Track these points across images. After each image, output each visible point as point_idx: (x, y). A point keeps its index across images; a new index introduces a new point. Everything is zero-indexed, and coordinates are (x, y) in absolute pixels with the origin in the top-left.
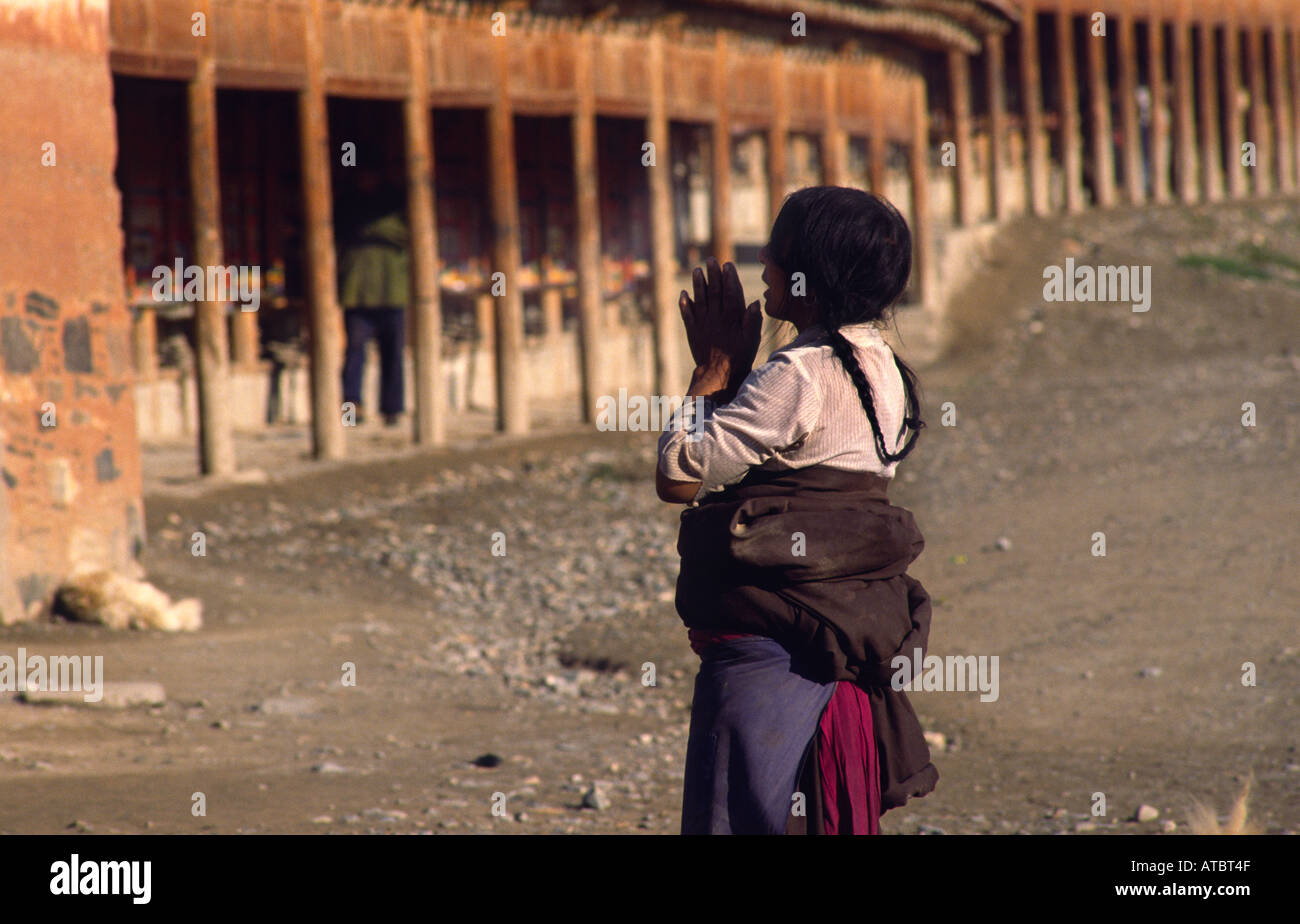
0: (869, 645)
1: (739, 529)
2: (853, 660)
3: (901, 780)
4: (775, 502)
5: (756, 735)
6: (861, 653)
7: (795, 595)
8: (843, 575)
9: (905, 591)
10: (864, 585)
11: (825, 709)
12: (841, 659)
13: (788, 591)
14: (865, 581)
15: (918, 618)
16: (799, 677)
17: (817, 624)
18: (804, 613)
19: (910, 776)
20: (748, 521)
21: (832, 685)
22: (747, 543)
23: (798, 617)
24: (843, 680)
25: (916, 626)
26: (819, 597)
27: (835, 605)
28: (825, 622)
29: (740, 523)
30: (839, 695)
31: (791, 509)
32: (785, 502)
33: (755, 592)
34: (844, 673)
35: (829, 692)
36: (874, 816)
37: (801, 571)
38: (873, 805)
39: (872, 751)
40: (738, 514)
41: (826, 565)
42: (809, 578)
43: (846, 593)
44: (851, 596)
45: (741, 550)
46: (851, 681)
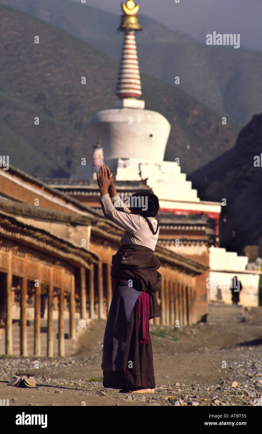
0: (149, 283)
1: (124, 258)
2: (146, 286)
3: (154, 313)
4: (131, 253)
5: (126, 300)
6: (148, 285)
7: (135, 272)
8: (144, 268)
9: (157, 274)
10: (149, 271)
11: (140, 296)
12: (144, 285)
13: (134, 271)
14: (149, 270)
15: (159, 279)
16: (135, 290)
17: (139, 278)
18: (136, 276)
19: (156, 313)
20: (125, 257)
21: (141, 292)
22: (125, 261)
23: (135, 276)
24: (144, 291)
25: (159, 280)
26: (140, 272)
27: (143, 274)
28: (141, 278)
29: (124, 257)
30: (143, 294)
31: (134, 254)
32: (133, 253)
33: (127, 271)
34: (144, 289)
35: (140, 293)
36: (148, 319)
37: (136, 267)
38: (148, 318)
39: (148, 306)
40: (124, 256)
41: (142, 266)
42: (138, 268)
43: (145, 272)
44: (146, 273)
45: (125, 262)
46: (145, 291)
